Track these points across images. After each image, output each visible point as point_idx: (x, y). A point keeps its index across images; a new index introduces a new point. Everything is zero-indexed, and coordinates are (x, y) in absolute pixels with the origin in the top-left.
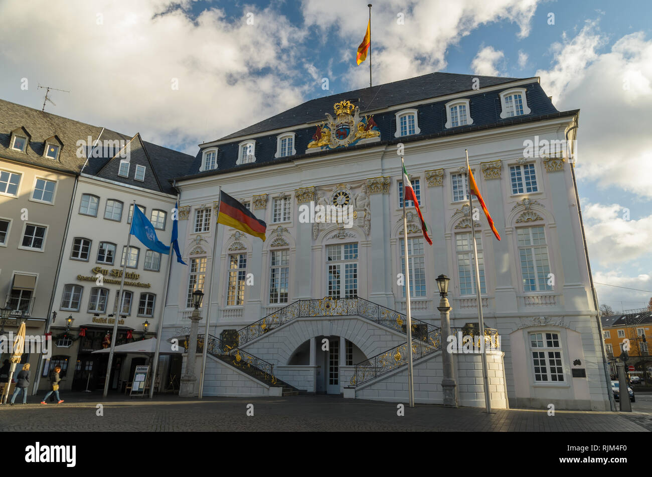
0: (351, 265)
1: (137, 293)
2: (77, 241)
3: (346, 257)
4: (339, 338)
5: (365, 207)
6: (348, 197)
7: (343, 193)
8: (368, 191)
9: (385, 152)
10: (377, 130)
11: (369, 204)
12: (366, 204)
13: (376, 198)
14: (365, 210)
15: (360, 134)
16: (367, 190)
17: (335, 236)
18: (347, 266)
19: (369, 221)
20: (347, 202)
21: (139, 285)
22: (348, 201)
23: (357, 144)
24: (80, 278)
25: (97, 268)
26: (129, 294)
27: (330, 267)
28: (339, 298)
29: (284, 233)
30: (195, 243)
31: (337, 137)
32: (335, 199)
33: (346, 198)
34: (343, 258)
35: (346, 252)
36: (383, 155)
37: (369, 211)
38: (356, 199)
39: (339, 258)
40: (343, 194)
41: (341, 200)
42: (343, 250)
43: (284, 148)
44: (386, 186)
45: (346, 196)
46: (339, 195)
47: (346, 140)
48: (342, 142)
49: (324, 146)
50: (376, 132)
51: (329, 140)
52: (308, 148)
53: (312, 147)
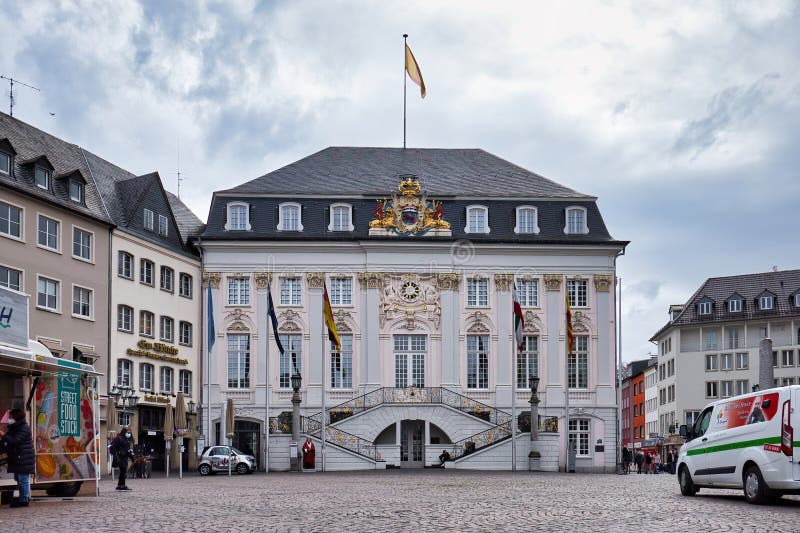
0: (418, 356)
1: (177, 368)
2: (120, 307)
3: (413, 348)
4: (424, 422)
5: (436, 301)
6: (417, 288)
8: (438, 286)
9: (458, 248)
10: (447, 221)
11: (439, 299)
12: (436, 298)
13: (447, 295)
14: (435, 304)
15: (430, 222)
16: (437, 284)
17: (404, 326)
18: (414, 356)
19: (439, 315)
20: (416, 294)
21: (178, 362)
22: (418, 293)
23: (425, 235)
24: (129, 352)
25: (142, 341)
26: (169, 370)
27: (397, 356)
28: (406, 387)
29: (348, 318)
30: (233, 317)
31: (403, 220)
32: (403, 288)
34: (410, 348)
35: (413, 343)
37: (440, 306)
39: (406, 348)
40: (412, 285)
41: (410, 291)
42: (410, 341)
43: (337, 220)
44: (456, 283)
45: (415, 287)
46: (407, 285)
47: (414, 226)
48: (410, 227)
49: (389, 228)
50: (446, 223)
51: (394, 222)
52: (370, 228)
53: (375, 226)
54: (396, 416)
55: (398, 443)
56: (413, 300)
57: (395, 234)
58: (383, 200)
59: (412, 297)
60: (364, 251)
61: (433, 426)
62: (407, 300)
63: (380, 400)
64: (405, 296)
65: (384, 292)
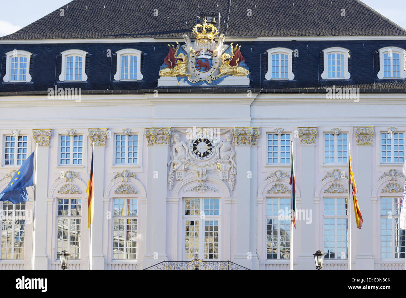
0: (211, 222)
3: (206, 213)
5: (230, 159)
6: (210, 145)
7: (205, 139)
8: (234, 141)
9: (255, 99)
10: (246, 67)
11: (234, 157)
12: (231, 156)
13: (243, 151)
14: (230, 163)
15: (226, 69)
16: (232, 139)
17: (195, 188)
18: (207, 222)
19: (235, 175)
20: (209, 151)
22: (211, 150)
23: (221, 84)
27: (187, 222)
29: (133, 179)
30: (8, 179)
31: (196, 67)
32: (194, 145)
33: (208, 146)
34: (202, 213)
35: (206, 207)
36: (253, 101)
37: (235, 165)
38: (219, 149)
39: (197, 213)
40: (205, 141)
41: (203, 147)
42: (202, 204)
43: (124, 70)
44: (254, 138)
45: (208, 144)
46: (199, 142)
47: (209, 73)
48: (204, 75)
49: (179, 77)
50: (244, 70)
51: (187, 70)
52: (159, 77)
53: (165, 75)
56: (205, 158)
57: (186, 84)
58: (175, 44)
59: (204, 155)
62: (199, 159)
64: (196, 154)
65: (174, 150)
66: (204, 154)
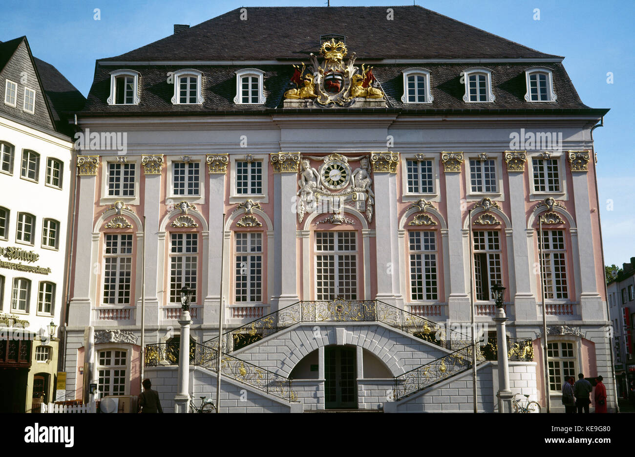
0: (347, 257)
3: (341, 247)
4: (355, 347)
5: (368, 188)
6: (344, 172)
7: (338, 166)
8: (370, 168)
9: (394, 121)
10: (380, 89)
11: (372, 185)
12: (369, 184)
14: (367, 192)
15: (359, 90)
16: (368, 166)
18: (340, 258)
19: (373, 206)
20: (343, 179)
21: (38, 270)
22: (344, 177)
23: (352, 106)
27: (320, 258)
29: (257, 211)
30: (113, 212)
31: (326, 89)
33: (342, 173)
34: (336, 248)
35: (340, 241)
36: (391, 124)
37: (373, 194)
38: (355, 176)
39: (331, 247)
40: (337, 168)
41: (335, 174)
42: (336, 238)
43: (245, 91)
44: (394, 164)
45: (342, 171)
46: (331, 168)
47: (338, 96)
48: (333, 98)
50: (379, 92)
52: (285, 98)
53: (291, 96)
54: (319, 340)
55: (322, 376)
56: (338, 187)
57: (315, 106)
58: (301, 65)
60: (278, 126)
61: (366, 352)
62: (332, 187)
63: (298, 316)
64: (329, 182)
65: (303, 178)
66: (337, 182)
